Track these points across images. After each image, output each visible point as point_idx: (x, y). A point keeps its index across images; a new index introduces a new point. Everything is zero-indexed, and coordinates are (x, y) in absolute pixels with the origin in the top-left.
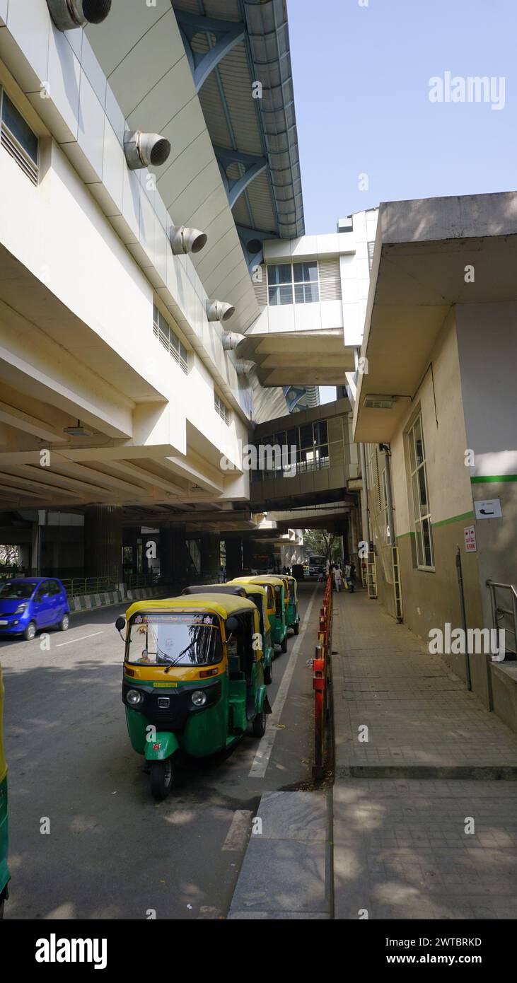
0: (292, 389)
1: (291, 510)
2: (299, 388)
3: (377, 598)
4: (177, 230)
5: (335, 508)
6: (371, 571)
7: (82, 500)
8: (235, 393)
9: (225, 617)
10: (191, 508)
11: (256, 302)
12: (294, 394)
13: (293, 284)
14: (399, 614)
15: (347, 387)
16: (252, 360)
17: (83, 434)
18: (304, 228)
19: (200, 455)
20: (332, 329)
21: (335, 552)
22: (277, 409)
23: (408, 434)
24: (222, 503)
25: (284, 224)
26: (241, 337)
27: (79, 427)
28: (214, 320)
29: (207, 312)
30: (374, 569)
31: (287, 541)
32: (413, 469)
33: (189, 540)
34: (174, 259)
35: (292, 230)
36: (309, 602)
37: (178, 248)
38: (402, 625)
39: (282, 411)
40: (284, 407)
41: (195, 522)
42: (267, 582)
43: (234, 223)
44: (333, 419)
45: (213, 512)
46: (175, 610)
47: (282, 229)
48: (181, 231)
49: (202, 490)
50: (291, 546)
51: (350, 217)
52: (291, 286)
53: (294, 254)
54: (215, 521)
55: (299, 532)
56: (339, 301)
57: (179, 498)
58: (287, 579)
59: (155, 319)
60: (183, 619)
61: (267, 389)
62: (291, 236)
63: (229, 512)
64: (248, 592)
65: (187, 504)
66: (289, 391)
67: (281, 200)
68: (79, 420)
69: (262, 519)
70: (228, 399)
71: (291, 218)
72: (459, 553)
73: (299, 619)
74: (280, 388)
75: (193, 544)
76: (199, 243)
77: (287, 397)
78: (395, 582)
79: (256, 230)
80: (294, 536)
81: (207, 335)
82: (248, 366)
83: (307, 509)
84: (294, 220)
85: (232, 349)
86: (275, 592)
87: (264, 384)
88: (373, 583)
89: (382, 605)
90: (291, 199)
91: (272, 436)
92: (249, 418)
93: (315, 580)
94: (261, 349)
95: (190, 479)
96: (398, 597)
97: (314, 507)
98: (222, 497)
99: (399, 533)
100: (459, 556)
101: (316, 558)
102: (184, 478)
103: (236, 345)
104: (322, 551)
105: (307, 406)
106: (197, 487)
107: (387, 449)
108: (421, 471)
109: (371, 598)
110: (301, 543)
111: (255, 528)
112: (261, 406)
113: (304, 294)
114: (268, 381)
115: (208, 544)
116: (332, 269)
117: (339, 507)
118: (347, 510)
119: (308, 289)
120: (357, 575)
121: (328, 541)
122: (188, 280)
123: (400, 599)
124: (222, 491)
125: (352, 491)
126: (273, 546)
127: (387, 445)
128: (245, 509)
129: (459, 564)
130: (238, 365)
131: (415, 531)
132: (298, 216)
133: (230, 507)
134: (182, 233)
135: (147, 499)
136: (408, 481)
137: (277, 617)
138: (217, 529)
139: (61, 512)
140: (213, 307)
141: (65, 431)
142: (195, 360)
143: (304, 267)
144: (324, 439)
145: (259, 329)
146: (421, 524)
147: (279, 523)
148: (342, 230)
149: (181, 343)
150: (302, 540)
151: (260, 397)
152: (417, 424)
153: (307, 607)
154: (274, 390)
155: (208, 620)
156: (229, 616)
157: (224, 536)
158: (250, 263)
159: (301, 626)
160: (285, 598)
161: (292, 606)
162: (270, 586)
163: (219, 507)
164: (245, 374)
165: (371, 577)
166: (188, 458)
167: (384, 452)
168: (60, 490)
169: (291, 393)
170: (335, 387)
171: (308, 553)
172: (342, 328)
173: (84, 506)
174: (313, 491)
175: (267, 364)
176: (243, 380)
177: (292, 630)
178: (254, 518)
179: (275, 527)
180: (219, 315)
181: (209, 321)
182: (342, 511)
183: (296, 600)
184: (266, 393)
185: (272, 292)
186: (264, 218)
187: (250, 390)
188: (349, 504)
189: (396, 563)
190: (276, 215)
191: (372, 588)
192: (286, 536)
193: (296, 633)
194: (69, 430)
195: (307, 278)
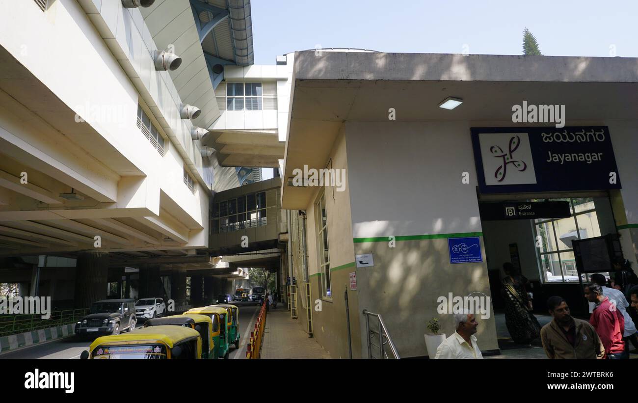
0: (243, 168)
1: (239, 255)
2: (249, 168)
3: (296, 318)
4: (159, 53)
5: (271, 253)
6: (293, 299)
7: (76, 247)
8: (200, 170)
9: (171, 347)
10: (164, 253)
11: (218, 108)
12: (244, 172)
13: (244, 96)
14: (310, 331)
15: (279, 169)
16: (213, 147)
17: (76, 199)
18: (253, 60)
19: (171, 215)
20: (271, 129)
21: (271, 284)
22: (231, 182)
23: (317, 205)
24: (187, 250)
25: (239, 56)
26: (205, 131)
27: (72, 193)
28: (185, 119)
29: (180, 112)
30: (296, 298)
31: (237, 276)
32: (320, 229)
33: (164, 276)
34: (157, 74)
35: (245, 60)
36: (249, 322)
37: (160, 66)
38: (312, 339)
39: (235, 183)
40: (236, 181)
41: (168, 263)
42: (214, 312)
43: (203, 52)
44: (270, 191)
45: (181, 256)
46: (131, 343)
47: (238, 59)
48: (162, 54)
49: (173, 240)
50: (240, 279)
51: (285, 55)
52: (243, 98)
53: (246, 77)
54: (183, 263)
55: (246, 270)
56: (276, 110)
57: (156, 246)
58: (231, 308)
59: (139, 114)
60: (137, 349)
61: (224, 168)
62: (244, 64)
63: (193, 256)
64: (196, 322)
65: (161, 251)
66: (240, 170)
67: (238, 40)
68: (73, 189)
69: (219, 261)
70: (193, 174)
71: (245, 52)
72: (347, 290)
73: (239, 337)
74: (234, 168)
75: (166, 279)
76: (175, 64)
77: (239, 175)
78: (308, 308)
79: (220, 58)
80: (242, 272)
81: (179, 129)
82: (210, 152)
83: (250, 254)
84: (246, 54)
85: (198, 139)
86: (220, 319)
87: (222, 165)
88: (295, 308)
89: (301, 323)
90: (245, 39)
91: (227, 202)
92: (210, 188)
93: (256, 305)
94: (220, 140)
95: (163, 233)
96: (310, 318)
97: (255, 252)
98: (187, 246)
99: (312, 273)
100: (346, 292)
101: (257, 288)
102: (159, 232)
103: (201, 137)
104: (262, 283)
105: (253, 181)
106: (169, 239)
107: (304, 214)
108: (325, 231)
109: (293, 318)
110: (247, 277)
111: (213, 268)
112: (219, 180)
113: (252, 104)
114: (224, 163)
115: (177, 280)
116: (271, 88)
117: (273, 253)
118: (279, 254)
119: (255, 101)
120: (285, 301)
121: (267, 276)
122: (166, 89)
123: (311, 320)
124: (187, 241)
125: (282, 242)
126: (227, 280)
127: (304, 212)
128: (205, 254)
129: (346, 298)
130: (203, 151)
131: (321, 272)
132: (250, 51)
133: (194, 253)
134: (163, 56)
135: (130, 247)
136: (317, 237)
137: (221, 338)
138: (184, 268)
139: (59, 256)
140: (185, 109)
141: (60, 196)
142: (170, 146)
143: (253, 86)
144: (263, 205)
145: (218, 126)
146: (325, 267)
147: (231, 264)
148: (279, 63)
149: (159, 133)
150: (248, 276)
151: (219, 173)
152: (323, 198)
153: (247, 328)
154: (229, 169)
155: (157, 350)
156: (175, 345)
157: (189, 273)
158: (214, 80)
159: (241, 341)
160: (229, 322)
161: (234, 328)
162: (216, 315)
163: (186, 253)
164: (208, 157)
165: (293, 303)
166: (162, 217)
167: (302, 216)
168: (58, 241)
169: (242, 171)
170: (273, 169)
171: (252, 285)
172: (277, 129)
173: (76, 252)
174: (255, 241)
175: (224, 151)
176: (207, 162)
177: (234, 346)
178: (212, 261)
179: (228, 266)
180: (189, 114)
181: (182, 118)
182: (276, 255)
183: (238, 323)
184: (223, 171)
185: (230, 101)
186: (225, 50)
187: (211, 168)
188: (280, 250)
189: (309, 294)
190: (234, 49)
191: (294, 311)
192: (235, 273)
193: (237, 348)
194: (65, 195)
195: (255, 93)
